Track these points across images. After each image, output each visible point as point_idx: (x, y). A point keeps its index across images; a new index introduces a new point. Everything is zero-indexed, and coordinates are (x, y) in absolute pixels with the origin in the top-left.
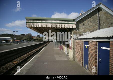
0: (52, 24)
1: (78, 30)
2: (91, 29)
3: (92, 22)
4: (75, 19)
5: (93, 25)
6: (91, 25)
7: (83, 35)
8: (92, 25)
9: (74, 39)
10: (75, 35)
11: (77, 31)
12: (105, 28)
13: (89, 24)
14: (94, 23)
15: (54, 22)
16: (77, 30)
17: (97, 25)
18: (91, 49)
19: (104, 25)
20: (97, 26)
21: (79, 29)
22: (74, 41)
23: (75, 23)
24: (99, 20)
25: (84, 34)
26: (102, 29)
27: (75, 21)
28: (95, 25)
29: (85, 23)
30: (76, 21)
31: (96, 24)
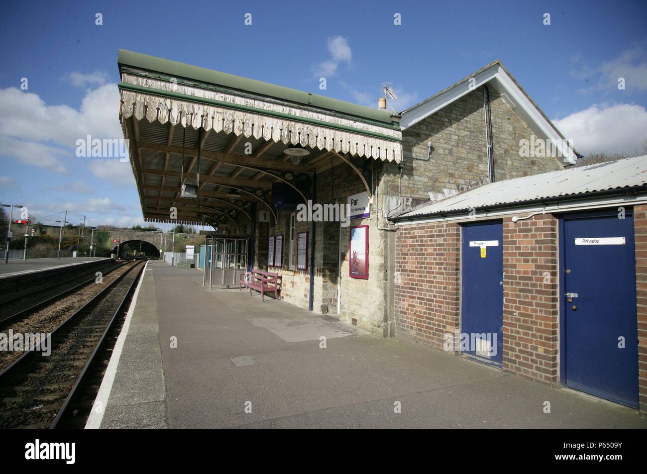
0: (286, 123)
1: (405, 177)
2: (460, 177)
3: (464, 143)
4: (399, 116)
5: (470, 156)
6: (460, 158)
7: (427, 200)
8: (464, 159)
9: (389, 219)
10: (395, 199)
11: (402, 181)
12: (512, 177)
13: (455, 149)
14: (472, 149)
15: (297, 113)
16: (402, 176)
17: (484, 159)
18: (521, 254)
19: (509, 162)
20: (482, 167)
21: (412, 169)
22: (389, 228)
23: (398, 135)
24: (491, 136)
25: (432, 199)
26: (501, 180)
27: (398, 123)
28: (474, 157)
29: (436, 145)
30: (403, 128)
31: (479, 157)
